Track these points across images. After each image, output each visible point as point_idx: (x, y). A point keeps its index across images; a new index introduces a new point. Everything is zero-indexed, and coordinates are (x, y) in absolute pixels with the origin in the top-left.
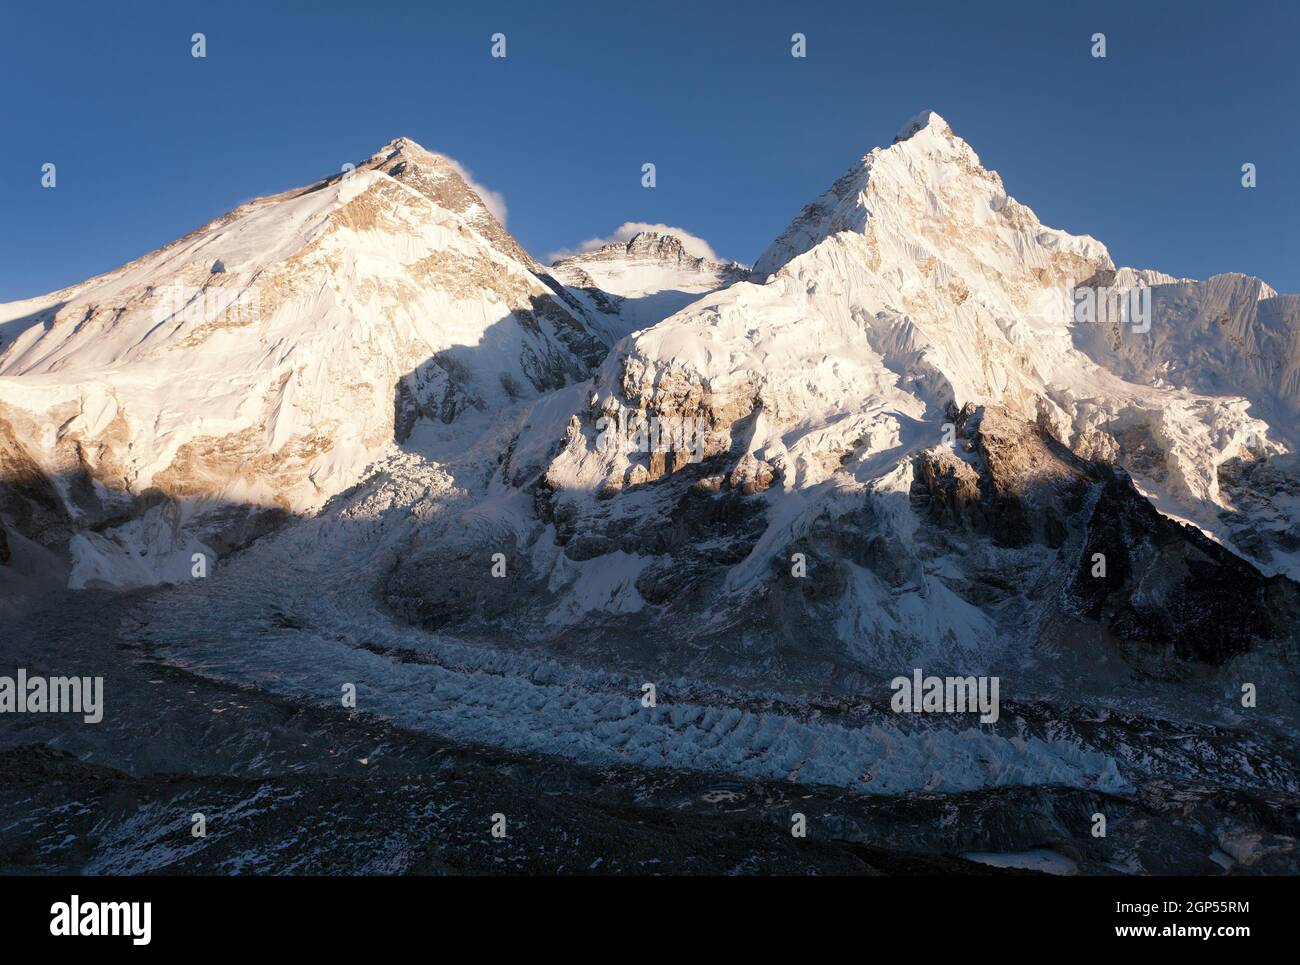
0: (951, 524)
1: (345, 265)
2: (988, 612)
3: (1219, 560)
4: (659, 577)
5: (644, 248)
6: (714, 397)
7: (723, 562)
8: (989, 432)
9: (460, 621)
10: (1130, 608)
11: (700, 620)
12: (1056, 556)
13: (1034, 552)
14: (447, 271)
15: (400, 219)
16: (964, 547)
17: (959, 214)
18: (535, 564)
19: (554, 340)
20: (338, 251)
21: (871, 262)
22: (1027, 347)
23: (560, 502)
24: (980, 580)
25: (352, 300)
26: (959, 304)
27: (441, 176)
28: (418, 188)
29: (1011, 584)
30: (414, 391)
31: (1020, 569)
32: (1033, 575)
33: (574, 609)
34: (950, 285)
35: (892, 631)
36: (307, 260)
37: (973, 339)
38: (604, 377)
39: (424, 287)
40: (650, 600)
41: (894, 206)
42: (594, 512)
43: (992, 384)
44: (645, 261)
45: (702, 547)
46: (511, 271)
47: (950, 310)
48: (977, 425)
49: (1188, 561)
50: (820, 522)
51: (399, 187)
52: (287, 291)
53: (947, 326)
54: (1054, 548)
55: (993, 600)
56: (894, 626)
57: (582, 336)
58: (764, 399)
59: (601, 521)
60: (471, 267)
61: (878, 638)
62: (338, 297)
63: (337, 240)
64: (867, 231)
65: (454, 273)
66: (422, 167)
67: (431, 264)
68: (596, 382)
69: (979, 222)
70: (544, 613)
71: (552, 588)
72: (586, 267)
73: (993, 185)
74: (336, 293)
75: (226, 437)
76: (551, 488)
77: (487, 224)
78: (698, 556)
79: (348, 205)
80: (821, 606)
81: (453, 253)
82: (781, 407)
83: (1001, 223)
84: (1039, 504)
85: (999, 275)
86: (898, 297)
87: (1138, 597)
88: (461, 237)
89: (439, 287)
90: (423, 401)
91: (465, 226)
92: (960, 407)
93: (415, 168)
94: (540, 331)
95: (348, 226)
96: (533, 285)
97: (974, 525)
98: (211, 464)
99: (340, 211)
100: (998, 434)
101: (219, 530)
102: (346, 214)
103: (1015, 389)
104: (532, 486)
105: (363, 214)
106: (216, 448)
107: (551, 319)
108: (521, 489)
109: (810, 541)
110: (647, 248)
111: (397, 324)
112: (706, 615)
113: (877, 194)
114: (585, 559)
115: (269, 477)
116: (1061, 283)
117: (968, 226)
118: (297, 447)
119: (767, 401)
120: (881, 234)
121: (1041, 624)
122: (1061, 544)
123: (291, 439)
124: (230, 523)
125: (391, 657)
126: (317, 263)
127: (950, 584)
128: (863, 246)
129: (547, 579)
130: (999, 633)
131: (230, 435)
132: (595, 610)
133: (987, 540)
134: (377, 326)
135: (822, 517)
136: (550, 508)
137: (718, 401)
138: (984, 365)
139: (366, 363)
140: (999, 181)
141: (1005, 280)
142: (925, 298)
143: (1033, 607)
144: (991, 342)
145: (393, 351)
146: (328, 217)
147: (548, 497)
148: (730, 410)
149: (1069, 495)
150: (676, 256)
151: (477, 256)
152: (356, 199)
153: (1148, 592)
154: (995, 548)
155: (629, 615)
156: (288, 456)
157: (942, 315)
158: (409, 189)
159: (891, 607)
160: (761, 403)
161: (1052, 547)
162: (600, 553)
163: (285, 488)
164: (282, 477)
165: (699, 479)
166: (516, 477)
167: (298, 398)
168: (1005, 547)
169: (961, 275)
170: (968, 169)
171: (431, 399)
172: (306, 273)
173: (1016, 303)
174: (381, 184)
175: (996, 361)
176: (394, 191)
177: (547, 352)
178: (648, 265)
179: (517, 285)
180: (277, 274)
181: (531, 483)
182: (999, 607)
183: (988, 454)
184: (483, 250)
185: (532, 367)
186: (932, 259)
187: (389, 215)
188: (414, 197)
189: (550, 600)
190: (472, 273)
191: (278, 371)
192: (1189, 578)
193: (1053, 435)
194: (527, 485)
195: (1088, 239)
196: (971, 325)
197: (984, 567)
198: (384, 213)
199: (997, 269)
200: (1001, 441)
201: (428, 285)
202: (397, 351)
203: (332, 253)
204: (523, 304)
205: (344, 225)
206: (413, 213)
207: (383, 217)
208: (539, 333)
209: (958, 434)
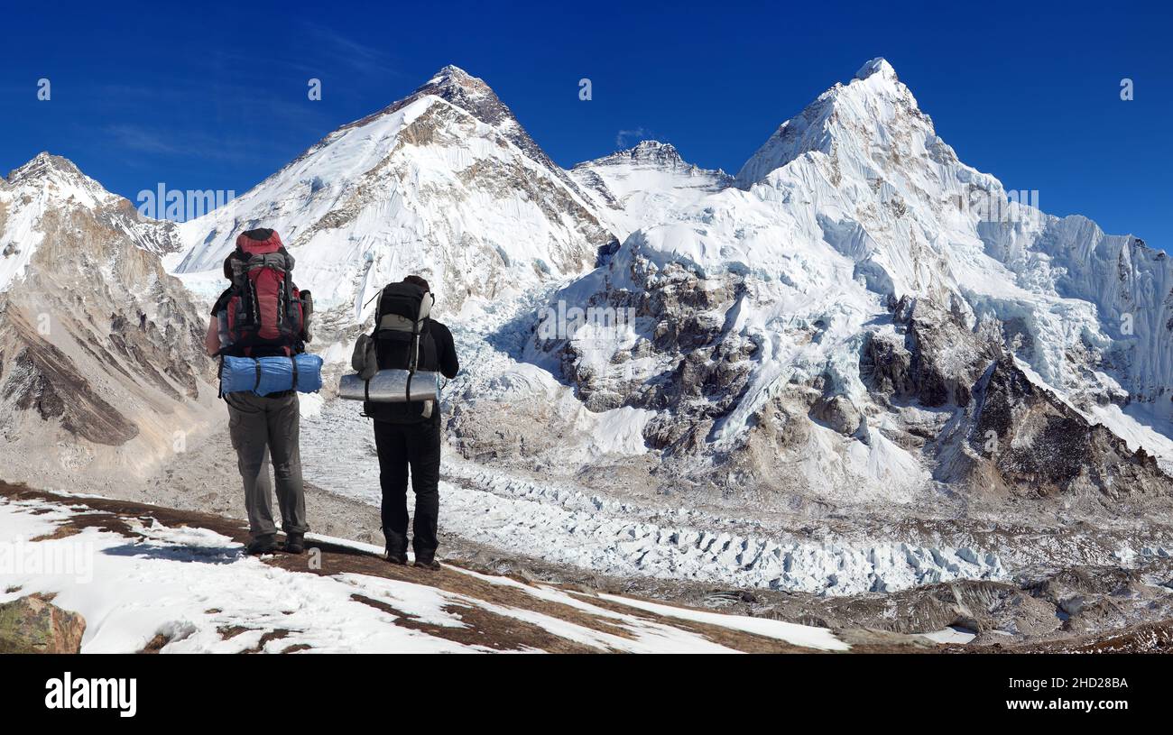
1: (410, 175)
2: (914, 454)
3: (1064, 414)
4: (661, 427)
5: (645, 155)
6: (707, 282)
7: (713, 416)
8: (919, 319)
9: (504, 457)
10: (1010, 449)
11: (694, 461)
12: (962, 413)
14: (488, 176)
15: (451, 134)
17: (901, 146)
18: (561, 413)
19: (574, 232)
20: (404, 163)
21: (833, 178)
22: (946, 254)
23: (582, 365)
24: (910, 431)
25: (415, 203)
26: (899, 217)
27: (481, 95)
28: (463, 107)
30: (463, 274)
33: (594, 450)
34: (893, 202)
35: (844, 470)
36: (380, 173)
37: (908, 245)
38: (618, 264)
39: (470, 189)
41: (852, 133)
42: (608, 374)
43: (921, 282)
44: (647, 166)
45: (695, 404)
46: (539, 175)
47: (892, 222)
48: (910, 312)
49: (1046, 415)
50: (790, 386)
51: (450, 108)
52: (367, 197)
53: (890, 233)
54: (962, 407)
55: (917, 446)
57: (597, 229)
58: (747, 285)
59: (615, 381)
60: (508, 172)
62: (405, 200)
63: (403, 154)
64: (832, 152)
65: (494, 178)
66: (466, 89)
67: (476, 171)
68: (611, 268)
69: (915, 153)
71: (575, 432)
72: (598, 170)
73: (926, 126)
74: (404, 198)
76: (575, 354)
77: (518, 134)
78: (694, 411)
79: (412, 125)
80: (790, 451)
81: (493, 160)
82: (761, 292)
83: (930, 156)
84: (952, 374)
85: (928, 197)
86: (854, 208)
87: (1016, 443)
88: (499, 147)
89: (482, 189)
90: (470, 282)
91: (502, 137)
92: (898, 298)
93: (461, 90)
94: (563, 224)
95: (412, 142)
96: (557, 186)
97: (907, 389)
99: (405, 131)
100: (926, 321)
102: (410, 132)
103: (936, 286)
104: (559, 352)
105: (422, 133)
107: (572, 214)
108: (550, 353)
109: (783, 400)
110: (648, 155)
111: (450, 221)
113: (839, 123)
114: (602, 411)
117: (907, 155)
119: (750, 287)
120: (841, 156)
122: (966, 405)
125: (453, 484)
126: (388, 175)
127: (886, 433)
128: (828, 164)
129: (572, 426)
130: (921, 470)
131: (330, 310)
132: (610, 452)
133: (914, 401)
134: (435, 223)
135: (791, 381)
136: (574, 371)
137: (711, 286)
138: (915, 266)
139: (427, 252)
140: (931, 123)
141: (932, 201)
142: (874, 211)
144: (920, 248)
145: (448, 242)
146: (396, 136)
147: (572, 360)
148: (721, 294)
149: (972, 368)
150: (672, 162)
151: (513, 162)
152: (418, 119)
153: (1022, 439)
155: (637, 456)
157: (885, 225)
158: (458, 109)
159: (843, 451)
160: (745, 288)
161: (959, 406)
162: (612, 406)
165: (694, 349)
166: (546, 344)
167: (377, 281)
168: (927, 406)
169: (901, 194)
170: (909, 110)
171: (477, 281)
172: (382, 182)
173: (939, 220)
174: (436, 106)
175: (924, 264)
176: (445, 112)
177: (568, 242)
178: (649, 169)
179: (545, 186)
180: (360, 185)
181: (559, 349)
183: (918, 336)
184: (517, 157)
185: (557, 254)
186: (880, 180)
187: (442, 131)
188: (462, 116)
189: (573, 442)
190: (508, 177)
191: (362, 262)
192: (1047, 427)
194: (555, 350)
195: (990, 177)
196: (906, 233)
197: (912, 422)
198: (439, 130)
199: (927, 192)
200: (927, 326)
201: (474, 188)
202: (450, 243)
203: (400, 165)
204: (550, 202)
205: (408, 142)
206: (461, 129)
207: (438, 134)
208: (562, 227)
209: (895, 320)
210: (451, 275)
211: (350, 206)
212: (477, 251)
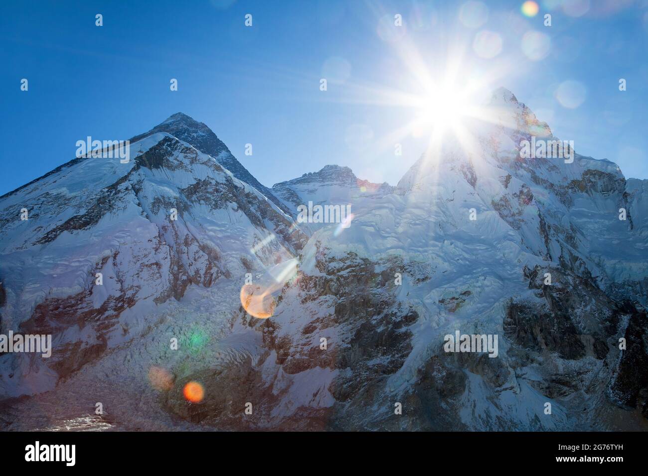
0: (531, 344)
1: (144, 190)
2: (561, 403)
4: (343, 383)
7: (384, 372)
9: (216, 416)
11: (371, 411)
12: (602, 364)
13: (588, 362)
14: (207, 192)
15: (178, 161)
16: (541, 359)
18: (264, 376)
19: (274, 233)
20: (140, 182)
23: (279, 336)
24: (553, 381)
26: (527, 204)
27: (203, 134)
29: (574, 383)
30: (186, 267)
31: (579, 373)
32: (588, 377)
33: (289, 406)
34: (521, 192)
35: (497, 417)
36: (119, 188)
37: (538, 225)
39: (192, 202)
40: (337, 399)
42: (301, 342)
43: (552, 254)
45: (370, 363)
46: (247, 191)
47: (522, 208)
48: (543, 279)
52: (107, 206)
53: (522, 217)
54: (602, 359)
55: (563, 394)
56: (499, 413)
57: (291, 230)
58: (407, 267)
59: (306, 348)
60: (221, 189)
61: (488, 422)
63: (139, 175)
65: (211, 193)
66: (192, 130)
67: (197, 189)
68: (300, 259)
70: (270, 409)
71: (275, 392)
72: (293, 186)
73: (544, 130)
75: (67, 299)
76: (274, 327)
77: (232, 162)
78: (368, 369)
79: (146, 153)
80: (450, 401)
81: (211, 181)
84: (589, 330)
85: (552, 185)
86: (489, 201)
88: (215, 171)
89: (202, 202)
90: (192, 273)
91: (218, 164)
94: (265, 227)
95: (145, 166)
97: (547, 345)
98: (58, 316)
99: (140, 158)
101: (61, 359)
102: (144, 158)
103: (567, 256)
104: (261, 326)
105: (154, 159)
106: (61, 306)
107: (272, 220)
111: (176, 226)
112: (375, 408)
114: (296, 372)
115: (94, 324)
116: (592, 189)
118: (112, 304)
121: (596, 410)
122: (605, 357)
123: (108, 299)
124: (69, 354)
126: (126, 189)
127: (535, 385)
129: (271, 387)
130: (568, 416)
131: (70, 297)
132: (303, 406)
133: (556, 354)
134: (163, 228)
136: (273, 340)
138: (546, 242)
139: (156, 250)
141: (556, 188)
142: (507, 201)
143: (589, 399)
144: (549, 227)
146: (133, 161)
147: (272, 333)
148: (387, 275)
149: (608, 324)
151: (226, 182)
152: (151, 149)
154: (562, 360)
155: (325, 409)
156: (106, 310)
157: (518, 211)
158: (185, 143)
159: (495, 400)
160: (406, 270)
161: (599, 358)
162: (306, 368)
163: (104, 331)
164: (102, 324)
166: (252, 320)
168: (568, 359)
169: (528, 186)
171: (197, 272)
172: (120, 195)
173: (564, 202)
174: (166, 140)
175: (554, 239)
176: (174, 144)
178: (331, 184)
179: (251, 198)
180: (102, 196)
182: (567, 399)
184: (229, 178)
185: (261, 250)
186: (509, 177)
187: (171, 159)
188: (187, 148)
189: (273, 399)
190: (222, 193)
193: (594, 285)
194: (258, 325)
196: (536, 216)
197: (555, 373)
198: (168, 158)
199: (550, 181)
200: (559, 290)
201: (195, 201)
202: (176, 243)
203: (136, 182)
204: (254, 211)
205: (143, 165)
206: (185, 157)
207: (168, 160)
208: (265, 230)
209: (532, 286)
210: (176, 268)
211: (93, 212)
212: (197, 248)
